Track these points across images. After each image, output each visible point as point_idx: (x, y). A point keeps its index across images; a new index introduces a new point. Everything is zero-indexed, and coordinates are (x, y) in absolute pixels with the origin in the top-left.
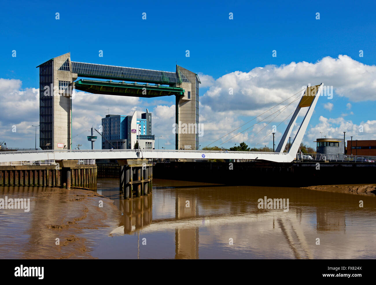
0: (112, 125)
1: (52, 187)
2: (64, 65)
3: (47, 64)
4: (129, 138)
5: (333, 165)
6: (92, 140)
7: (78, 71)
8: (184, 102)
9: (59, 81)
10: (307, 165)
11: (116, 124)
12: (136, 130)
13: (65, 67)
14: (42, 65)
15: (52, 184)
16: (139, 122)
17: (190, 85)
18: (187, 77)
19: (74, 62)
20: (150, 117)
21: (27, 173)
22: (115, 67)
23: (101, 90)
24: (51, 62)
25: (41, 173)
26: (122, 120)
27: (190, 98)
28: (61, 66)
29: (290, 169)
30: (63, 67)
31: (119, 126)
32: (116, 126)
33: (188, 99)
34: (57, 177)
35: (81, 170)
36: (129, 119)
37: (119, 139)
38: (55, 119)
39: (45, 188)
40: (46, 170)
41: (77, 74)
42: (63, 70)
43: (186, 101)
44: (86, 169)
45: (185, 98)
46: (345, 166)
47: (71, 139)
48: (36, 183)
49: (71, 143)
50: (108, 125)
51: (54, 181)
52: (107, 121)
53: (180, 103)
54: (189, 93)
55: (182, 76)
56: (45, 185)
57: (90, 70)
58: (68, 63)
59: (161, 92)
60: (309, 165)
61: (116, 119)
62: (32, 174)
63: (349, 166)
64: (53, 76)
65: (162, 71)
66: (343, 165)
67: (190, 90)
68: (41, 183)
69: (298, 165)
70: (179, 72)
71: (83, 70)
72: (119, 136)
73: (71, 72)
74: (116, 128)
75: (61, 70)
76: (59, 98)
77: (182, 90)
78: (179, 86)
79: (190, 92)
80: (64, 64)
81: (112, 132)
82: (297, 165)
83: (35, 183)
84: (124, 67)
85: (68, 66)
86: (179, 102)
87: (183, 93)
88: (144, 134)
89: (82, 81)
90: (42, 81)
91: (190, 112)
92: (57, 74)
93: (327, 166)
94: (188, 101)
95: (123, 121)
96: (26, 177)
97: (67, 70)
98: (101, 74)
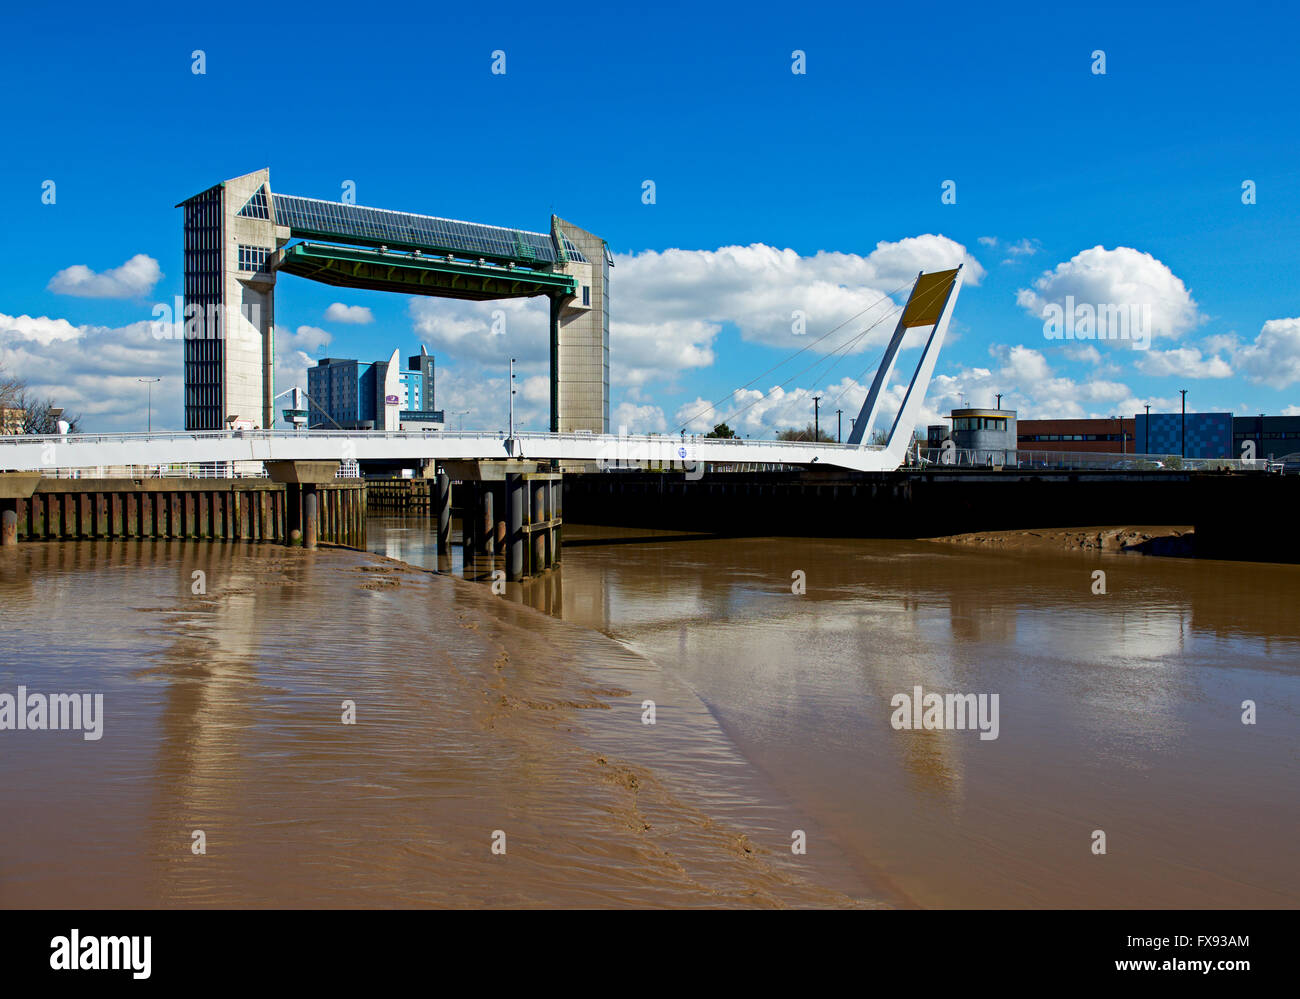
0: (335, 384)
1: (250, 542)
2: (254, 203)
3: (206, 197)
4: (379, 418)
5: (1017, 479)
6: (296, 419)
7: (290, 220)
8: (573, 314)
9: (240, 247)
10: (947, 479)
11: (346, 382)
12: (397, 399)
13: (257, 208)
14: (192, 199)
15: (251, 533)
16: (403, 377)
17: (588, 269)
18: (580, 248)
19: (281, 195)
20: (430, 365)
21: (176, 500)
22: (391, 214)
23: (355, 275)
24: (218, 190)
25: (217, 502)
26: (361, 371)
27: (588, 304)
28: (244, 204)
29: (901, 489)
30: (249, 208)
31: (355, 386)
32: (346, 388)
33: (585, 307)
34: (264, 512)
35: (330, 491)
36: (379, 370)
37: (356, 419)
38: (228, 351)
39: (229, 545)
40: (233, 493)
41: (289, 229)
42: (250, 215)
43: (579, 312)
44: (342, 491)
45: (577, 303)
46: (1051, 479)
47: (272, 410)
48: (204, 530)
49: (272, 419)
50: (324, 385)
51: (256, 524)
52: (323, 373)
53: (563, 317)
54: (586, 290)
55: (568, 246)
56: (231, 536)
57: (324, 221)
58: (264, 198)
59: (515, 286)
60: (954, 478)
61: (346, 370)
62: (190, 503)
63: (1060, 479)
64: (224, 230)
65: (514, 231)
66: (1045, 478)
67: (589, 283)
68: (218, 531)
69: (924, 479)
70: (558, 234)
71: (305, 218)
72: (355, 413)
73: (273, 223)
74: (346, 391)
75: (244, 214)
76: (241, 295)
77: (570, 281)
78: (559, 272)
79: (588, 288)
80: (253, 199)
81: (335, 403)
82: (920, 479)
83: (201, 532)
84: (416, 215)
85: (265, 204)
86: (561, 314)
87: (573, 289)
88: (417, 407)
89: (304, 247)
90: (192, 247)
91: (589, 341)
92: (233, 226)
93: (1001, 479)
94: (585, 311)
95: (365, 374)
96: (173, 513)
97: (261, 217)
98: (355, 232)
